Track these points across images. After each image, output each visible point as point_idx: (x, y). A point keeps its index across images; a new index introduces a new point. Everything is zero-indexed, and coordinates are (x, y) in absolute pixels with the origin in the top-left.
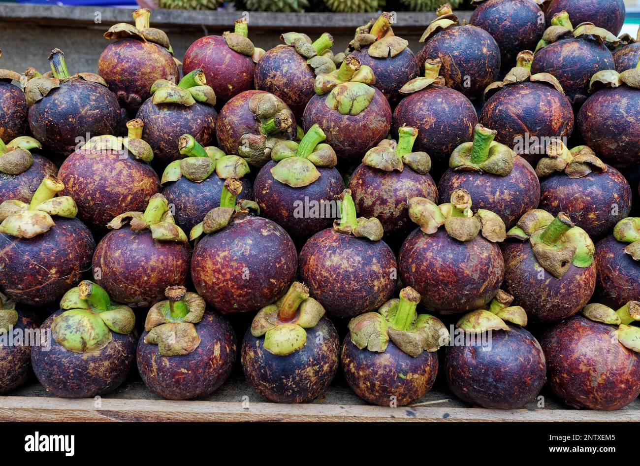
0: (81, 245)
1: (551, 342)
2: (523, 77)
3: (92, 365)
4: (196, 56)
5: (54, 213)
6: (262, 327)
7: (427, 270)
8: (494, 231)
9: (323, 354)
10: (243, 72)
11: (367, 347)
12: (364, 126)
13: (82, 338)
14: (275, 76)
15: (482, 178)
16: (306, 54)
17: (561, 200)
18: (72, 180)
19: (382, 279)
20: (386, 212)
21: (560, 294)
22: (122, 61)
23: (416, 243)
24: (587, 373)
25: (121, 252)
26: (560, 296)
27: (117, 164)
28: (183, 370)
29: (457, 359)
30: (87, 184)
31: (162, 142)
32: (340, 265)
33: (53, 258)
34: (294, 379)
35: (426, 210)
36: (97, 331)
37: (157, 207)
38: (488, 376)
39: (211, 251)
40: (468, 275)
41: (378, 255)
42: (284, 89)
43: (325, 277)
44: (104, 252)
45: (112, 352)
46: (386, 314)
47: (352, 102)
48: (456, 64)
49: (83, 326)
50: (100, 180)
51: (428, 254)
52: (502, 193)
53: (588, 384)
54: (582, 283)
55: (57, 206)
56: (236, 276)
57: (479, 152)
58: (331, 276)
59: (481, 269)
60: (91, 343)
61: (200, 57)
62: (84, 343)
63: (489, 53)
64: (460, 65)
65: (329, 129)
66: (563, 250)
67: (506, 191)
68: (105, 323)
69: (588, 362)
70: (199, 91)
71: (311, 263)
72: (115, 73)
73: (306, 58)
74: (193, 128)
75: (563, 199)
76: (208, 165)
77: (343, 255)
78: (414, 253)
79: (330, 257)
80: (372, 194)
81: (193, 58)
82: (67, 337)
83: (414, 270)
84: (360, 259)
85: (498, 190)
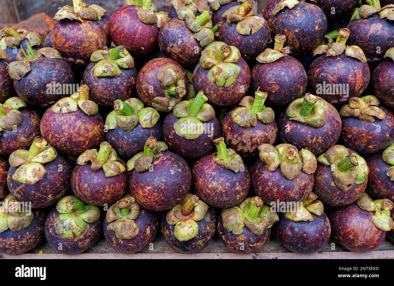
0: (63, 176)
1: (335, 217)
2: (340, 52)
3: (80, 243)
4: (118, 28)
5: (44, 163)
6: (173, 221)
7: (268, 192)
8: (310, 168)
9: (207, 232)
10: (151, 37)
11: (232, 231)
12: (233, 93)
13: (73, 232)
14: (173, 46)
15: (305, 128)
16: (193, 30)
17: (353, 136)
18: (50, 135)
19: (241, 193)
20: (246, 149)
21: (345, 199)
22: (69, 40)
23: (262, 173)
24: (353, 240)
25: (88, 185)
26: (344, 200)
27: (77, 123)
28: (131, 245)
29: (282, 231)
30: (60, 138)
31: (103, 100)
32: (217, 188)
33: (48, 190)
34: (191, 247)
35: (270, 156)
36: (80, 226)
37: (105, 152)
38: (299, 244)
39: (141, 185)
40: (292, 197)
41: (239, 180)
42: (179, 55)
43: (208, 193)
44: (77, 183)
45: (90, 234)
46: (243, 208)
47: (225, 81)
48: (296, 38)
49: (72, 226)
50: (68, 135)
51: (269, 183)
52: (317, 138)
53: (353, 244)
54: (358, 192)
55: (45, 159)
56: (157, 201)
57: (305, 111)
58: (212, 193)
59: (300, 193)
60: (78, 234)
61: (120, 29)
62: (74, 234)
63: (319, 29)
64: (299, 39)
65: (210, 94)
66: (349, 178)
67: (320, 138)
68: (84, 221)
69: (354, 234)
70: (123, 62)
71: (200, 183)
72: (66, 48)
73: (193, 33)
74: (121, 90)
75: (355, 135)
76: (134, 122)
77: (219, 182)
78: (261, 179)
79: (211, 182)
80: (237, 138)
81: (116, 29)
82: (64, 233)
83: (260, 189)
84: (229, 185)
85: (315, 136)
